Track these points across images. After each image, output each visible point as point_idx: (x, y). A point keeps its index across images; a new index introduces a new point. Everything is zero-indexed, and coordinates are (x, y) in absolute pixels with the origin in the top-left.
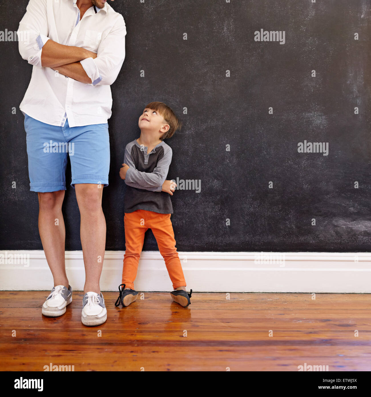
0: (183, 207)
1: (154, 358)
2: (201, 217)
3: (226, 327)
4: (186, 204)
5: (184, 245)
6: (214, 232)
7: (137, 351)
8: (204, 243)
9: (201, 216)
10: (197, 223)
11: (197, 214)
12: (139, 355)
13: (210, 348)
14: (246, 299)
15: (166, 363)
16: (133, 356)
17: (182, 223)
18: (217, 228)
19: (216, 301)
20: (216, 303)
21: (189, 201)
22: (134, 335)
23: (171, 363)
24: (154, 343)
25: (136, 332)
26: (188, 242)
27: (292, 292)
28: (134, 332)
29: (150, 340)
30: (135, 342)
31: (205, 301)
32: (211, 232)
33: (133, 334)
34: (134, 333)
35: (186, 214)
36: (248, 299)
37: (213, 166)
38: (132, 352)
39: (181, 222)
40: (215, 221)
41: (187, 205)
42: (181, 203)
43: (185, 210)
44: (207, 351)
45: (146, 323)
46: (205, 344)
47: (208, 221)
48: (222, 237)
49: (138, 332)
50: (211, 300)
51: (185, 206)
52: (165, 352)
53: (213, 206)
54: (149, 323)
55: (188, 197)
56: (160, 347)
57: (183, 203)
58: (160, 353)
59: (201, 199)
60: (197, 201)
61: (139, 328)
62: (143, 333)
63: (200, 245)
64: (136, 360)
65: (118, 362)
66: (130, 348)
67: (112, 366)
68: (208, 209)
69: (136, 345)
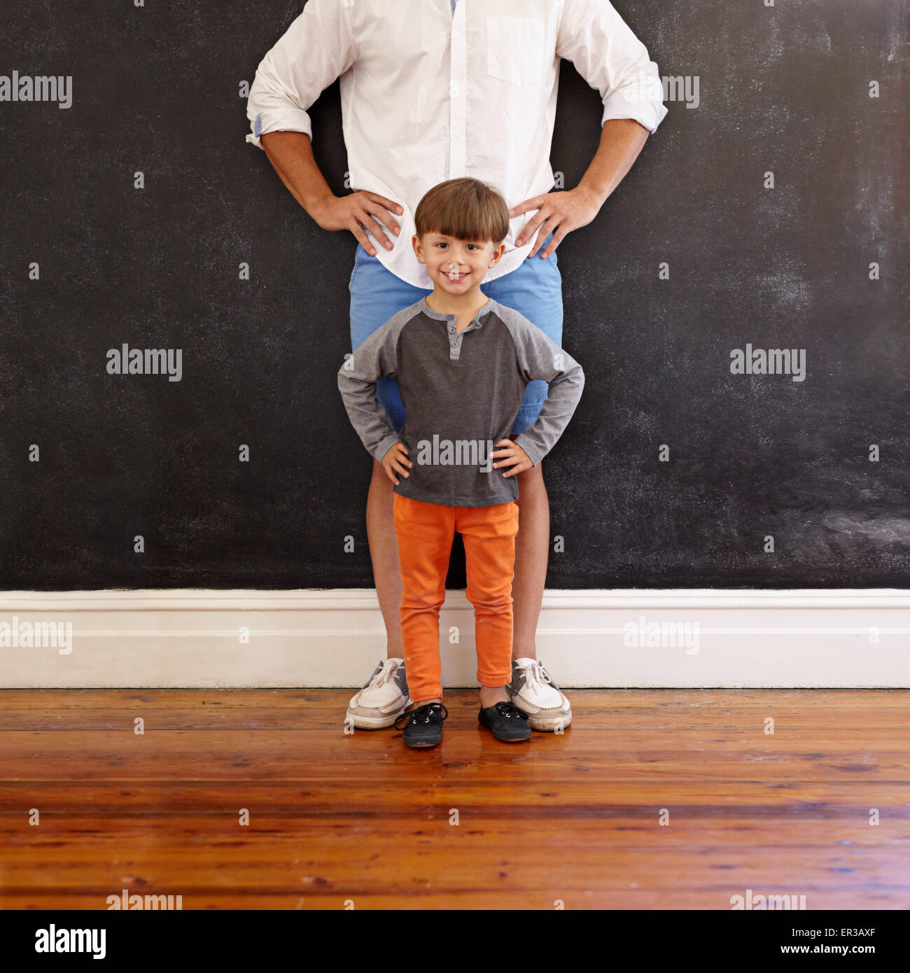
0: (561, 479)
1: (470, 847)
2: (607, 505)
3: (643, 771)
4: (567, 471)
5: (563, 572)
6: (639, 540)
7: (433, 832)
8: (614, 568)
9: (608, 500)
10: (598, 519)
11: (597, 495)
12: (435, 840)
13: (602, 823)
14: (704, 704)
15: (498, 858)
16: (422, 842)
17: (558, 519)
18: (648, 530)
19: (639, 711)
20: (637, 714)
21: (575, 464)
22: (428, 794)
23: (512, 859)
24: (476, 812)
25: (434, 785)
26: (573, 565)
27: (805, 687)
28: (431, 785)
29: (468, 804)
30: (429, 809)
31: (616, 711)
32: (631, 539)
33: (427, 792)
34: (430, 789)
35: (569, 496)
36: (708, 704)
37: (634, 378)
38: (419, 833)
39: (556, 516)
40: (644, 514)
41: (570, 474)
42: (556, 471)
43: (564, 487)
44: (593, 829)
45: (463, 764)
46: (591, 812)
47: (625, 514)
48: (659, 554)
49: (440, 785)
50: (628, 708)
51: (565, 477)
52: (500, 833)
53: (640, 477)
54: (470, 763)
55: (574, 456)
56: (489, 822)
57: (561, 469)
58: (486, 836)
59: (608, 460)
60: (598, 464)
61: (443, 777)
62: (453, 789)
63: (603, 573)
64: (427, 854)
65: (381, 859)
66: (417, 824)
67: (367, 867)
68: (626, 485)
69: (431, 817)
